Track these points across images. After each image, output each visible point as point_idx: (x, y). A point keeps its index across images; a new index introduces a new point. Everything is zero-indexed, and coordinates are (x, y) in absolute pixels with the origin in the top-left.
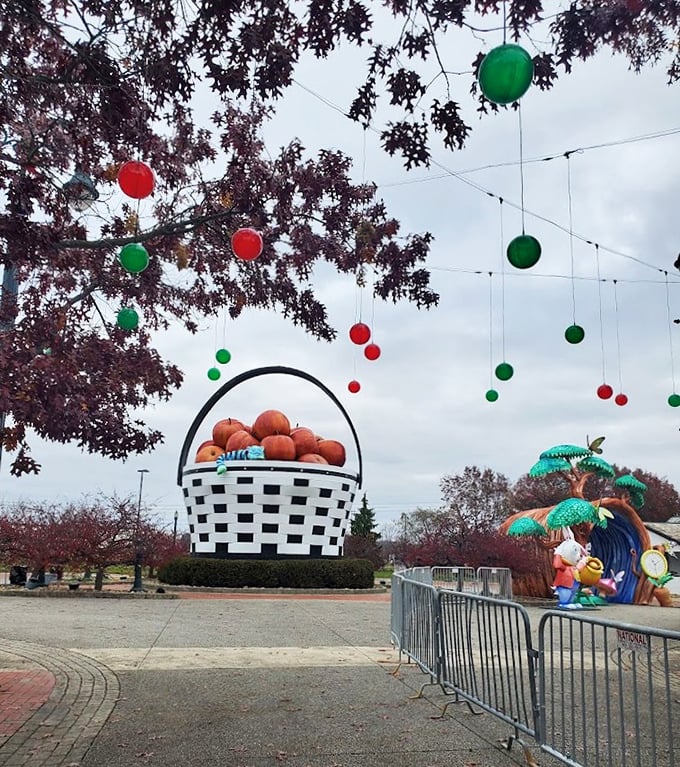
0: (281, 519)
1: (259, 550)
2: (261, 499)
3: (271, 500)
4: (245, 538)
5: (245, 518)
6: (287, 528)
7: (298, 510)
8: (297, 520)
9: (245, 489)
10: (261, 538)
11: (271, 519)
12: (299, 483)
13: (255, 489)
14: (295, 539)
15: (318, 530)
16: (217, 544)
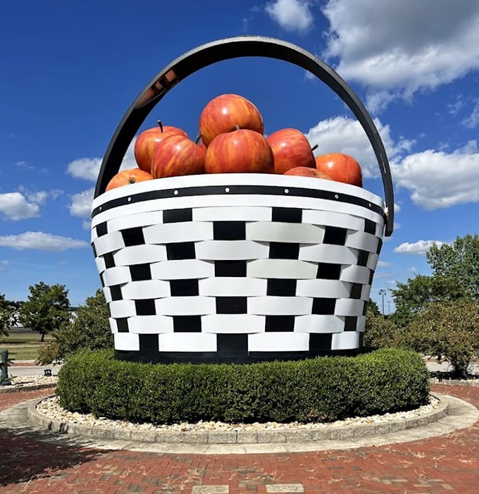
0: (251, 286)
1: (211, 346)
2: (210, 249)
3: (230, 250)
4: (188, 324)
5: (185, 288)
6: (263, 304)
7: (283, 269)
8: (281, 287)
9: (179, 233)
10: (216, 324)
11: (231, 287)
12: (280, 215)
13: (198, 231)
14: (279, 324)
15: (323, 306)
16: (141, 336)
